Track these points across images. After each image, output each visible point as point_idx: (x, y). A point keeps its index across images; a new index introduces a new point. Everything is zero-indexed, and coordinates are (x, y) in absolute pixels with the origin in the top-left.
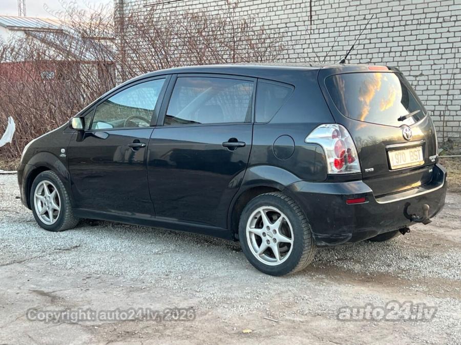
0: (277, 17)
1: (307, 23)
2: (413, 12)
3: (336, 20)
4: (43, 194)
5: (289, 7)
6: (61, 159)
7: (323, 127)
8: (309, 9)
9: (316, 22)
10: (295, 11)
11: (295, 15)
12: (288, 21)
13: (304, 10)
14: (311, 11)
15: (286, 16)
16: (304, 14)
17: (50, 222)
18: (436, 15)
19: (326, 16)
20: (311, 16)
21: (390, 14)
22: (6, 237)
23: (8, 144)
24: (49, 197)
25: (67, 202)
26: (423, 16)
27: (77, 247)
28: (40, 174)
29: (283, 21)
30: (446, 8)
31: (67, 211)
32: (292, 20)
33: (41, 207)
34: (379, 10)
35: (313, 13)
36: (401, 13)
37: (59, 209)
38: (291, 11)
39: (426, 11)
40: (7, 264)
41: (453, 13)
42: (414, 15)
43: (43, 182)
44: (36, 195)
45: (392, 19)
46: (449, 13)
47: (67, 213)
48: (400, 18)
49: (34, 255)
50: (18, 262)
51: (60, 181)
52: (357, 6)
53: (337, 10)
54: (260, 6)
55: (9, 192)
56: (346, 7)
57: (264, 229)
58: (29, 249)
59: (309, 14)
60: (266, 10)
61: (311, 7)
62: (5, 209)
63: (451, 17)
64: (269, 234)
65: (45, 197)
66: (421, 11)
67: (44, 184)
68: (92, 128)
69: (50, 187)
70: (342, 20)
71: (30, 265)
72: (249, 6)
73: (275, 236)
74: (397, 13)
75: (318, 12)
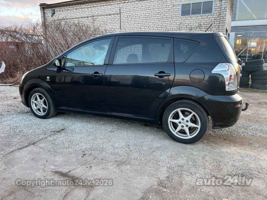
0: (107, 27)
1: (119, 29)
2: (158, 27)
3: (130, 29)
4: (36, 99)
5: (112, 23)
6: (47, 82)
7: (221, 65)
8: (120, 24)
9: (122, 29)
10: (115, 25)
11: (114, 26)
12: (112, 28)
13: (118, 24)
14: (120, 25)
15: (111, 26)
16: (118, 26)
17: (41, 114)
18: (165, 28)
19: (126, 27)
20: (121, 27)
21: (149, 27)
22: (18, 125)
23: (2, 73)
24: (40, 101)
25: (51, 104)
26: (161, 28)
27: (63, 129)
28: (34, 90)
29: (110, 28)
30: (169, 26)
31: (52, 109)
32: (113, 28)
33: (35, 107)
34: (145, 26)
35: (121, 26)
36: (153, 27)
37: (47, 108)
38: (113, 25)
39: (162, 26)
40: (26, 146)
41: (171, 28)
42: (158, 28)
43: (36, 94)
44: (32, 100)
45: (150, 29)
46: (170, 28)
47: (52, 110)
48: (153, 29)
49: (41, 138)
50: (32, 144)
51: (47, 93)
52: (137, 24)
53: (130, 25)
54: (101, 22)
55: (9, 95)
56: (133, 24)
57: (180, 120)
58: (35, 132)
59: (120, 26)
60: (103, 24)
61: (120, 23)
62: (10, 105)
63: (171, 29)
64: (183, 122)
65: (38, 102)
66: (160, 27)
67: (37, 95)
68: (65, 66)
69: (40, 96)
70: (132, 28)
71: (41, 145)
72: (97, 22)
73: (187, 124)
74: (152, 27)
75: (123, 26)
